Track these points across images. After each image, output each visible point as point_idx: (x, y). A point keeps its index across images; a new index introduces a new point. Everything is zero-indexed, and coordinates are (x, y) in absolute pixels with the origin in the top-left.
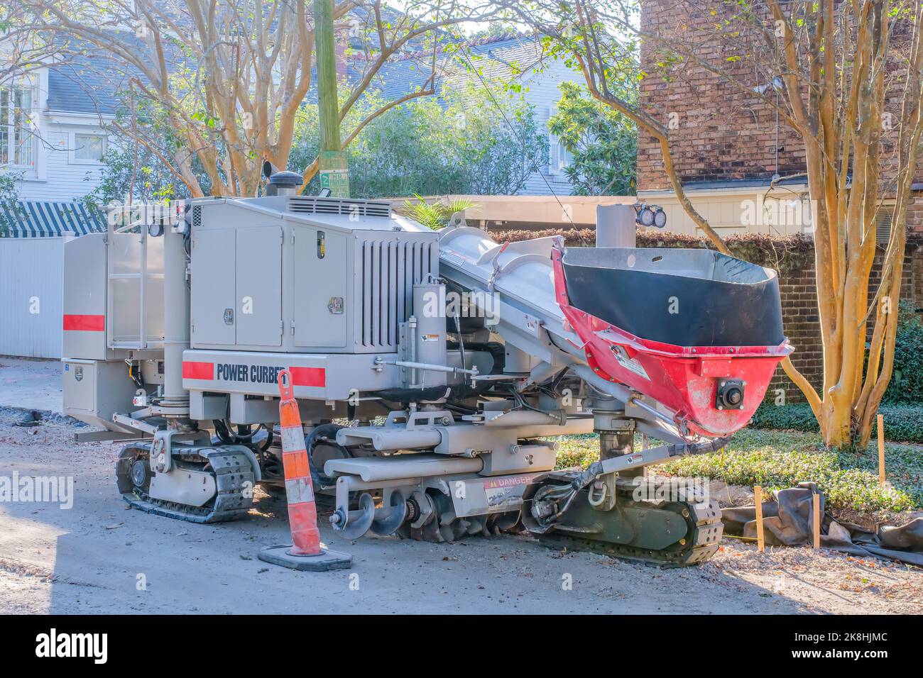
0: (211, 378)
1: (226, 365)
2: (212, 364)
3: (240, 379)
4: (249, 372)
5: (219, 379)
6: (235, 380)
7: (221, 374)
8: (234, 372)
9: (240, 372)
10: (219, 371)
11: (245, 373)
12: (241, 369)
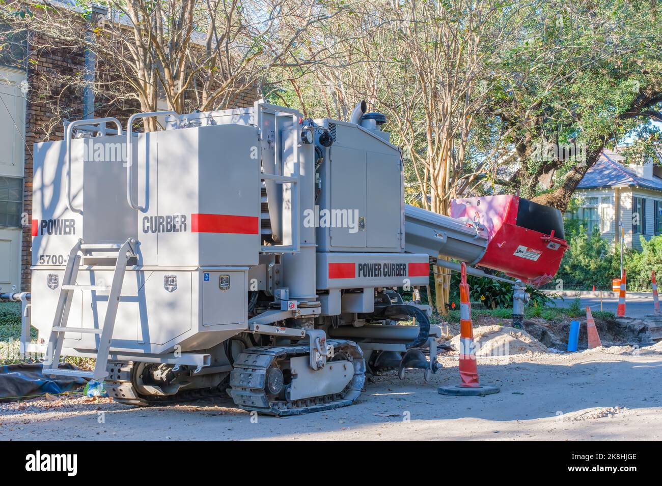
0: (354, 276)
1: (365, 265)
2: (354, 264)
3: (376, 275)
4: (382, 270)
5: (359, 276)
6: (372, 276)
7: (362, 272)
8: (370, 270)
9: (376, 269)
10: (360, 270)
11: (379, 269)
12: (377, 267)
